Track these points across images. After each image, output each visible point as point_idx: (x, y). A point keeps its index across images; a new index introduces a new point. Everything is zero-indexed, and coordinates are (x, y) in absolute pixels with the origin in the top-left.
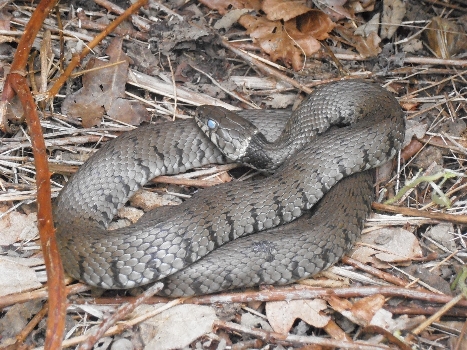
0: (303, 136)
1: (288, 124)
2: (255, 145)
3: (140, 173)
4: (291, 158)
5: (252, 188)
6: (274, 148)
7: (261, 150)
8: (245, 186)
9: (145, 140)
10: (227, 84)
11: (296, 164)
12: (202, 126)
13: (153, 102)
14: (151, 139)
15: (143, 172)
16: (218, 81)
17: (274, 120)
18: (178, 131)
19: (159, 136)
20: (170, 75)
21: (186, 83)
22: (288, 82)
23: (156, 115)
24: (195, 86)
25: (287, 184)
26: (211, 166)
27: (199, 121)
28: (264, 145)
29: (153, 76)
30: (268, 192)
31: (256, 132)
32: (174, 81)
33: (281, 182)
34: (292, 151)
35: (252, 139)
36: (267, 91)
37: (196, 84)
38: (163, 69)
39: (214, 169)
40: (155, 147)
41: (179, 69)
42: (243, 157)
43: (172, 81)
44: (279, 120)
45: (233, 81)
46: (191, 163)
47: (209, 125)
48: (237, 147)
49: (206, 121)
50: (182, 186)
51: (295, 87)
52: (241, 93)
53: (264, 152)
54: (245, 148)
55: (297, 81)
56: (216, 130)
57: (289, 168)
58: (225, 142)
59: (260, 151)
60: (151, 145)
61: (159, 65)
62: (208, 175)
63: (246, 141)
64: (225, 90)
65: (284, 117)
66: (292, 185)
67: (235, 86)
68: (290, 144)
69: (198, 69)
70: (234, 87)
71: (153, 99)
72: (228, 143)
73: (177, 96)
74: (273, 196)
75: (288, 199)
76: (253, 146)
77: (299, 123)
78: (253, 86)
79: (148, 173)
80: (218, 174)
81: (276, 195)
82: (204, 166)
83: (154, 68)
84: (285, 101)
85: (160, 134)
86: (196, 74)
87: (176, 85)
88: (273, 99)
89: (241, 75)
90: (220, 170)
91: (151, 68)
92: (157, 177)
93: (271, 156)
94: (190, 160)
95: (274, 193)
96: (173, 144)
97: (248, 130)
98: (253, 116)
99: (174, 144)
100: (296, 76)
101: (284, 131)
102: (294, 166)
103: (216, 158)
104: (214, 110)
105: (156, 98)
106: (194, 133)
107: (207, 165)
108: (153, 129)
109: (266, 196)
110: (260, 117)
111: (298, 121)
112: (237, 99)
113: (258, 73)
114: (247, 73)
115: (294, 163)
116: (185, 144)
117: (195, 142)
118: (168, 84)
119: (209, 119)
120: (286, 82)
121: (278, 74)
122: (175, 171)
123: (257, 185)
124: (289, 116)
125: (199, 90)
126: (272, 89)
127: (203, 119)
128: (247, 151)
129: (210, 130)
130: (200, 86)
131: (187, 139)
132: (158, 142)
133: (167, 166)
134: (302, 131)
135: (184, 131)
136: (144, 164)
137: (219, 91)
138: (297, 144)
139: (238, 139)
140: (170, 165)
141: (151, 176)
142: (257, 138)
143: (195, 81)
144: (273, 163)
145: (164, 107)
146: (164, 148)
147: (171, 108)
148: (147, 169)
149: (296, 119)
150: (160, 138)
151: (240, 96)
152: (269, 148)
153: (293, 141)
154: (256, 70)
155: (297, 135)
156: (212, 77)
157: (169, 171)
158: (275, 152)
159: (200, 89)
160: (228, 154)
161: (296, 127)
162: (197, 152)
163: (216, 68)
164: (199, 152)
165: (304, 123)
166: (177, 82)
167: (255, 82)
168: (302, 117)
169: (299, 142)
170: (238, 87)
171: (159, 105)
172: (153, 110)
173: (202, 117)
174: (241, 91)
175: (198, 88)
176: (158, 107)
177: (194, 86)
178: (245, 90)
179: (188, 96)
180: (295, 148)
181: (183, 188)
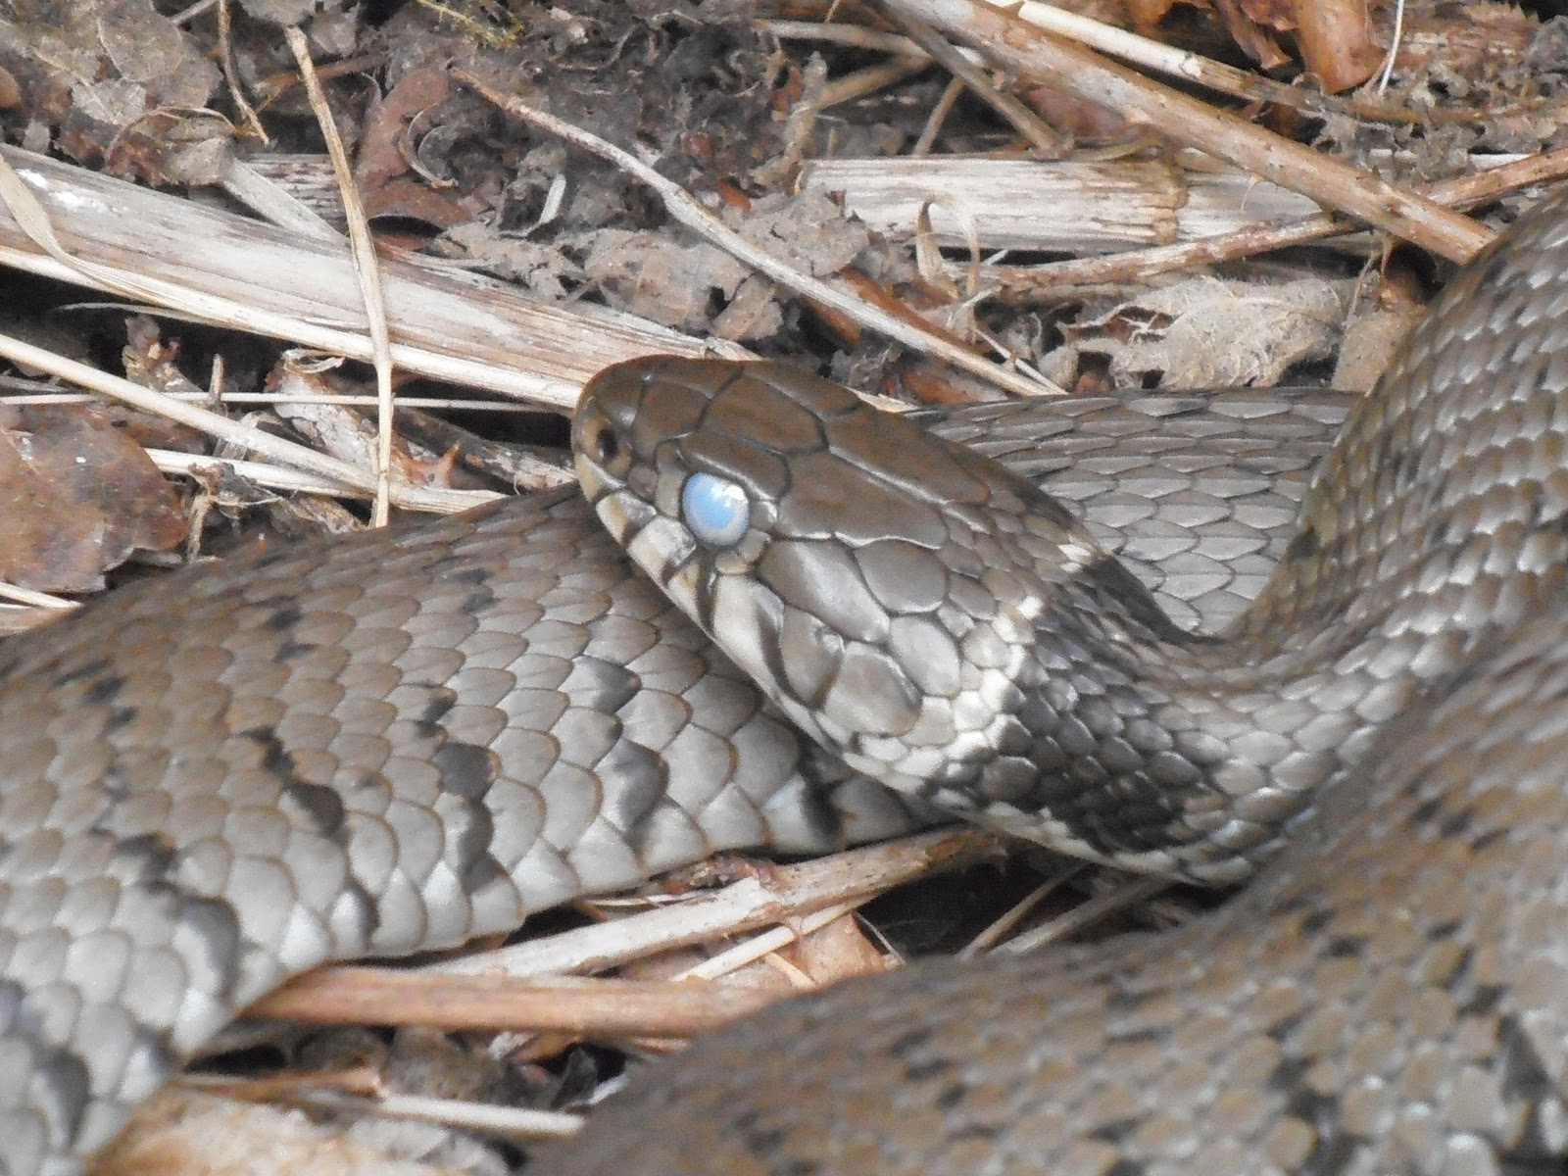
0: (1464, 576)
1: (1327, 488)
2: (1080, 655)
3: (166, 949)
4: (1373, 758)
5: (1095, 999)
6: (1233, 675)
7: (1128, 693)
8: (1034, 987)
9: (180, 682)
10: (786, 223)
11: (1429, 792)
12: (633, 530)
13: (202, 396)
14: (227, 677)
15: (190, 940)
16: (713, 199)
17: (1208, 471)
18: (439, 602)
19: (289, 651)
20: (319, 179)
21: (456, 232)
22: (1284, 181)
23: (230, 501)
24: (536, 252)
25: (1373, 955)
26: (722, 870)
27: (604, 492)
28: (1147, 654)
29: (181, 190)
30: (1221, 1025)
31: (1075, 553)
32: (357, 222)
33: (1320, 942)
34: (1379, 693)
35: (1048, 612)
36: (1110, 262)
37: (535, 237)
38: (257, 129)
39: (747, 896)
40: (265, 736)
41: (384, 125)
42: (979, 759)
43: (341, 224)
44: (1254, 471)
45: (836, 198)
46: (563, 856)
47: (694, 513)
48: (932, 684)
49: (667, 483)
50: (500, 1045)
51: (1336, 215)
52: (901, 289)
53: (1152, 712)
54: (995, 686)
55: (1350, 162)
56: (750, 553)
57: (1378, 831)
58: (833, 643)
59: (1120, 707)
60: (241, 720)
61: (221, 102)
62: (699, 949)
63: (1004, 627)
64: (773, 267)
65: (1283, 445)
66: (1408, 962)
67: (856, 237)
68: (1358, 636)
69: (541, 117)
70: (845, 248)
71: (199, 377)
72: (856, 649)
73: (394, 337)
74: (1265, 1055)
75: (1390, 1078)
76: (1060, 663)
77: (1428, 473)
78: (998, 228)
79: (231, 950)
80: (780, 936)
81: (1294, 1046)
82: (661, 878)
83: (188, 129)
84: (1261, 333)
85: (302, 634)
86: (533, 159)
87: (380, 253)
88: (1165, 319)
89: (882, 153)
90: (798, 898)
91: (165, 125)
92: (296, 982)
93: (1209, 743)
94: (554, 833)
95: (1277, 1033)
96: (411, 705)
97: (1012, 538)
98: (1030, 451)
99: (418, 712)
100: (1339, 126)
101: (1304, 544)
102: (1410, 806)
103: (755, 806)
104: (727, 398)
105: (218, 363)
106: (575, 615)
107: (687, 866)
108: (236, 592)
109: (1215, 1059)
110: (1091, 452)
111: (1417, 456)
112: (875, 339)
113: (1025, 123)
114: (931, 130)
115: (1411, 790)
116: (505, 705)
117: (584, 684)
118: (313, 246)
119: (691, 470)
120: (1266, 174)
121: (1196, 119)
122: (437, 925)
123: (1131, 972)
124: (1327, 432)
125: (568, 283)
126: (1151, 244)
127: (642, 473)
128: (1010, 707)
129: (706, 554)
130: (567, 252)
131: (519, 666)
132: (286, 694)
133: (372, 884)
134: (1453, 537)
135: (489, 601)
136: (193, 874)
137: (727, 278)
138: (1415, 640)
139: (933, 618)
140: (397, 878)
141: (257, 975)
142: (1086, 604)
143: (521, 216)
144: (1227, 802)
145: (288, 430)
146: (336, 746)
147: (347, 436)
148: (218, 914)
149: (1398, 444)
150: (300, 670)
151: (894, 309)
152: (1187, 674)
153: (1380, 619)
154: (1004, 107)
155: (1415, 571)
156: (659, 168)
157: (395, 929)
158: (1241, 705)
159: (571, 269)
160: (855, 745)
161: (1400, 506)
162: (606, 763)
163: (686, 100)
164: (622, 767)
165: (1469, 468)
166: (385, 227)
167: (1011, 198)
168: (1447, 423)
169: (1431, 624)
170: (875, 240)
171: (251, 420)
172: (205, 462)
173: (637, 459)
174: (903, 272)
175: (561, 265)
176: (243, 433)
177: (520, 254)
178: (930, 266)
179: (481, 336)
180: (1406, 673)
181: (509, 1062)
